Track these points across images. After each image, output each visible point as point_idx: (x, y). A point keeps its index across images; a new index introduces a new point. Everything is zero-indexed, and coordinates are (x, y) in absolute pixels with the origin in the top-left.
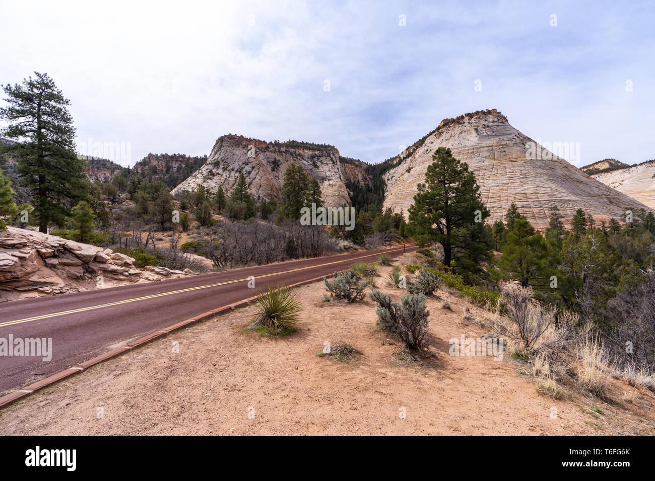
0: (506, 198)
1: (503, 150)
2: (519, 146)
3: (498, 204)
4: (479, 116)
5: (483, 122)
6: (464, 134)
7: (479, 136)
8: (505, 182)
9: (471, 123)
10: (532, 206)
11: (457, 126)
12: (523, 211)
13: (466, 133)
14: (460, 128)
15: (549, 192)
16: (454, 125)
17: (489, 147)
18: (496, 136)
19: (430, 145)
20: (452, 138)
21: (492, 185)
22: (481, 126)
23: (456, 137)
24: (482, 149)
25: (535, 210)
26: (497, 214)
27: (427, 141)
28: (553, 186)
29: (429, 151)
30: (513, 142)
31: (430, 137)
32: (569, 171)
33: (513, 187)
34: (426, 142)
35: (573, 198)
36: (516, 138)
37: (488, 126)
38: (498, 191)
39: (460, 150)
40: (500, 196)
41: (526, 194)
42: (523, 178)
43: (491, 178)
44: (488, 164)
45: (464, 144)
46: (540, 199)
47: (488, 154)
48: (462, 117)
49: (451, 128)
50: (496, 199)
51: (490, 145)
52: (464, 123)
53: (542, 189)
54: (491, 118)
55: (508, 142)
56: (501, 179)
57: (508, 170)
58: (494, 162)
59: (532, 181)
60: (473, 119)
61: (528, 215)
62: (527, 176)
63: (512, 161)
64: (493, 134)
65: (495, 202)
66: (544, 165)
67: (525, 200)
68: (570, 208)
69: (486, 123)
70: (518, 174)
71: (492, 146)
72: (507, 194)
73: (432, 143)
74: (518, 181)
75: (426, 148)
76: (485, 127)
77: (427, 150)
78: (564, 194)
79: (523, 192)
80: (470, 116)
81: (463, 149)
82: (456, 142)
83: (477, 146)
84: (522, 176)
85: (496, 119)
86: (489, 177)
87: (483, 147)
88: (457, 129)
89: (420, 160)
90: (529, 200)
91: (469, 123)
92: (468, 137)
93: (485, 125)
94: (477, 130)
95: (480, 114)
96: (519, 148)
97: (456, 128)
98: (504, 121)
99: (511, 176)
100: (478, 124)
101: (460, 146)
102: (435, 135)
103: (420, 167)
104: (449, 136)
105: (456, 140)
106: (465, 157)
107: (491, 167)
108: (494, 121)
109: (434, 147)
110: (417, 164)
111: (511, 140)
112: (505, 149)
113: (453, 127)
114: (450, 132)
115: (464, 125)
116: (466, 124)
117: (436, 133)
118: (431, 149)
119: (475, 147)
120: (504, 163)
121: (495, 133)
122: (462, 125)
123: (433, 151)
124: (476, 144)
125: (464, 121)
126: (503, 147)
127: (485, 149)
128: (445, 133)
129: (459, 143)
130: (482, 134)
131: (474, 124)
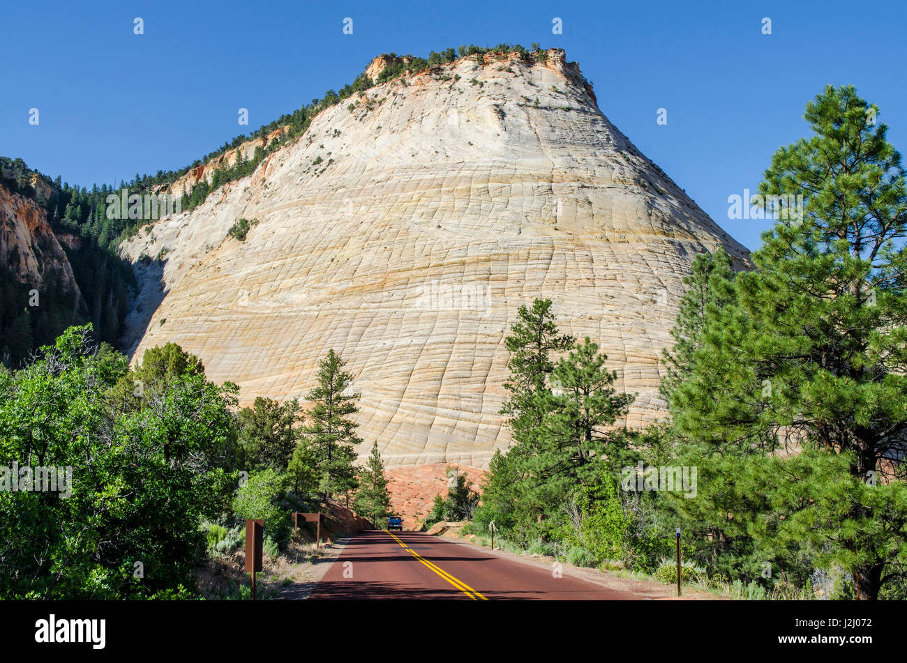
1: (582, 196)
2: (632, 192)
4: (507, 64)
5: (518, 84)
6: (455, 119)
7: (505, 135)
8: (594, 311)
9: (482, 85)
11: (433, 85)
13: (463, 116)
16: (421, 82)
17: (539, 178)
18: (559, 143)
19: (329, 143)
20: (415, 126)
22: (515, 101)
23: (429, 125)
24: (516, 185)
27: (321, 123)
29: (324, 165)
30: (615, 174)
31: (331, 111)
34: (313, 128)
36: (621, 160)
37: (537, 106)
39: (441, 175)
41: (655, 361)
44: (535, 239)
45: (455, 157)
47: (536, 205)
48: (450, 57)
49: (412, 90)
51: (542, 172)
52: (458, 78)
54: (545, 77)
55: (599, 172)
57: (599, 271)
58: (555, 234)
60: (487, 70)
64: (554, 137)
67: (654, 382)
69: (530, 93)
70: (630, 287)
71: (550, 180)
73: (337, 133)
74: (629, 310)
75: (313, 151)
76: (526, 103)
77: (319, 161)
79: (645, 352)
80: (479, 56)
81: (453, 174)
82: (428, 145)
83: (501, 172)
84: (641, 297)
85: (562, 86)
86: (537, 289)
87: (522, 178)
88: (433, 97)
89: (288, 193)
91: (475, 82)
92: (470, 133)
94: (499, 113)
95: (511, 56)
96: (630, 198)
97: (430, 95)
99: (611, 292)
100: (504, 90)
102: (352, 108)
103: (290, 222)
105: (426, 136)
106: (459, 204)
107: (544, 253)
109: (344, 152)
110: (278, 209)
111: (607, 165)
112: (590, 195)
113: (417, 88)
114: (406, 102)
115: (457, 85)
116: (463, 84)
117: (354, 98)
118: (332, 157)
119: (494, 172)
120: (588, 242)
121: (558, 132)
122: (451, 87)
123: (340, 165)
124: (498, 164)
125: (455, 71)
126: (583, 187)
127: (525, 184)
128: (387, 104)
129: (439, 150)
130: (516, 130)
131: (492, 87)
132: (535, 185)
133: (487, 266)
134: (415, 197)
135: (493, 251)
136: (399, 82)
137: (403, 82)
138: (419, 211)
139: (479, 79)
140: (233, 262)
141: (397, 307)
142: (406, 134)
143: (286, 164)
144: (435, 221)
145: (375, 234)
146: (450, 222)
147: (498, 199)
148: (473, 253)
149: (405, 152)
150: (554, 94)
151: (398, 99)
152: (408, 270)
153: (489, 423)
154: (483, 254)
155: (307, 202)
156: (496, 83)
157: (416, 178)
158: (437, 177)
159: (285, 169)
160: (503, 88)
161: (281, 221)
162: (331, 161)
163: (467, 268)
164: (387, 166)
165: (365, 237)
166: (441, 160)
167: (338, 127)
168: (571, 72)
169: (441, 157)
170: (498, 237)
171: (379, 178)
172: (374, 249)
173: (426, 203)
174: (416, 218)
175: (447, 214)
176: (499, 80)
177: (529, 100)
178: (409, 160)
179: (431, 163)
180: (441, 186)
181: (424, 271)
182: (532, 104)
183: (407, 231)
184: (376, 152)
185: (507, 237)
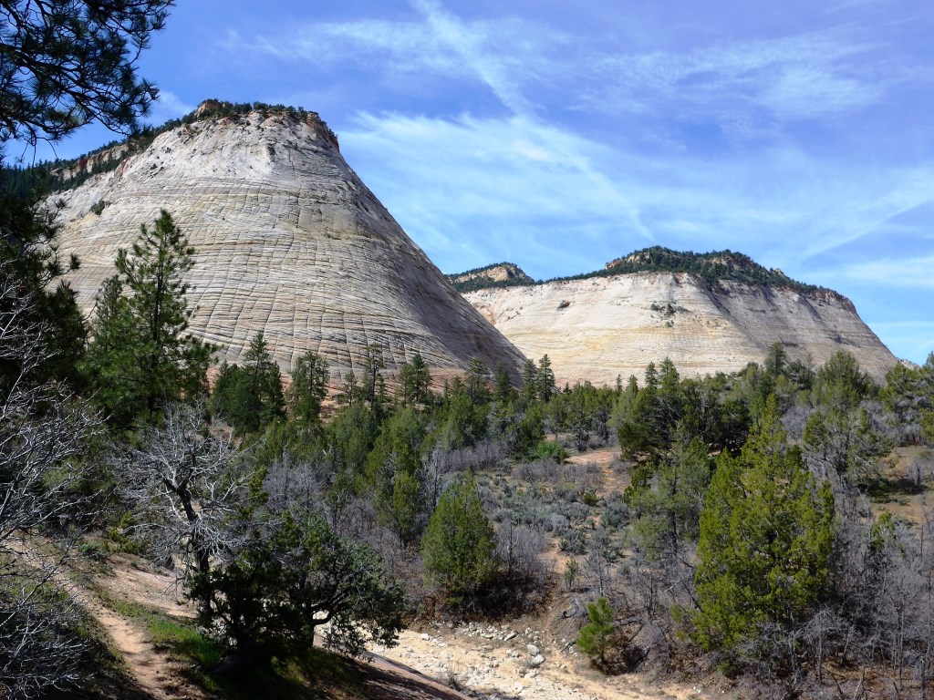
0: (303, 316)
1: (316, 208)
2: (348, 208)
3: (288, 326)
4: (281, 118)
5: (286, 133)
6: (243, 151)
7: (273, 164)
8: (309, 280)
9: (263, 130)
10: (349, 338)
11: (232, 125)
12: (332, 348)
13: (249, 149)
14: (238, 133)
15: (384, 313)
16: (225, 123)
17: (291, 194)
18: (307, 173)
19: (163, 156)
20: (217, 152)
21: (282, 282)
22: (282, 143)
23: (226, 152)
24: (275, 197)
25: (352, 348)
26: (282, 348)
27: (160, 141)
28: (393, 303)
29: (157, 170)
30: (340, 196)
31: (167, 134)
32: (425, 276)
33: (322, 294)
34: (154, 144)
35: (420, 331)
36: (345, 187)
37: (296, 148)
38: (291, 297)
39: (230, 185)
40: (294, 309)
41: (342, 313)
42: (343, 277)
43: (283, 267)
44: (283, 232)
45: (240, 175)
46: (365, 327)
47: (285, 211)
48: (247, 109)
49: (218, 127)
50: (283, 315)
51: (293, 190)
52: (249, 124)
53: (373, 306)
54: (304, 130)
55: (329, 194)
56: (304, 273)
57: (319, 255)
58: (295, 230)
59: (357, 286)
60: (268, 121)
61: (340, 357)
62: (350, 274)
63: (329, 236)
64: (304, 168)
65: (283, 321)
66: (385, 257)
67: (339, 325)
68: (412, 350)
69: (292, 138)
70: (336, 266)
71: (297, 195)
72: (308, 306)
73: (169, 150)
74: (333, 281)
75: (152, 160)
76: (290, 146)
77: (155, 167)
78: (405, 321)
79: (337, 307)
80: (264, 110)
81: (236, 186)
82: (224, 165)
83: (267, 187)
84: (341, 273)
85: (314, 136)
86: (279, 263)
87: (279, 193)
88: (231, 134)
89: (131, 186)
90: (346, 325)
91: (259, 127)
92: (252, 160)
93: (290, 143)
94: (272, 151)
95: (284, 113)
96: (347, 212)
97: (230, 132)
98: (330, 143)
99: (323, 269)
100: (276, 135)
102: (180, 134)
103: (130, 206)
104: (212, 145)
105: (224, 159)
106: (238, 205)
107: (287, 242)
108: (309, 140)
109: (171, 163)
110: (124, 196)
111: (335, 190)
112: (322, 208)
113: (222, 126)
114: (214, 135)
115: (248, 128)
116: (252, 128)
117: (182, 128)
118: (164, 165)
119: (263, 187)
120: (315, 237)
121: (307, 165)
122: (243, 129)
123: (168, 172)
124: (266, 183)
125: (248, 119)
126: (318, 202)
127: (282, 197)
128: (202, 135)
129: (231, 169)
130: (280, 162)
131: (269, 133)
132: (288, 198)
133: (251, 246)
134: (211, 198)
135: (255, 238)
136: (211, 121)
137: (214, 121)
138: (212, 207)
139: (262, 125)
140: (90, 229)
142: (212, 156)
143: (134, 167)
144: (222, 214)
146: (231, 216)
147: (263, 205)
148: (242, 238)
149: (209, 168)
151: (209, 132)
152: (200, 245)
153: (236, 344)
154: (248, 239)
155: (143, 194)
156: (272, 130)
157: (213, 185)
158: (227, 186)
159: (131, 170)
161: (125, 204)
162: (162, 168)
163: (238, 247)
164: (197, 176)
166: (231, 176)
167: (170, 145)
169: (232, 173)
170: (260, 229)
171: (191, 183)
173: (218, 203)
174: (209, 212)
175: (230, 211)
176: (274, 128)
178: (211, 173)
179: (224, 177)
180: (228, 193)
181: (210, 246)
182: (293, 146)
183: (203, 220)
184: (191, 166)
185: (265, 230)
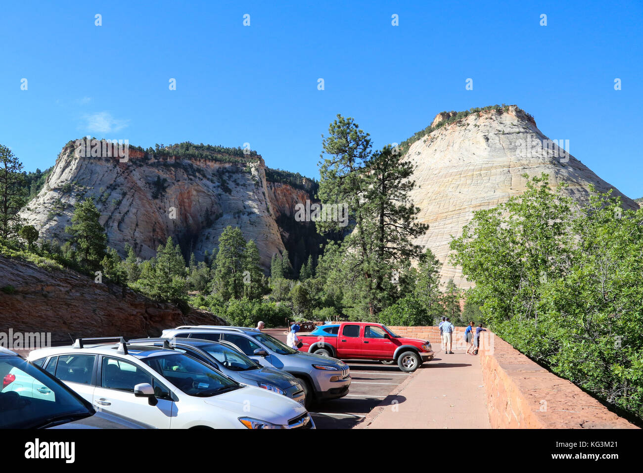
1: (523, 173)
2: (548, 168)
4: (490, 115)
5: (496, 125)
6: (467, 144)
7: (489, 149)
9: (479, 126)
11: (458, 128)
13: (471, 141)
14: (462, 133)
16: (453, 128)
17: (504, 167)
18: (514, 149)
19: (416, 158)
20: (450, 148)
22: (493, 132)
23: (456, 146)
24: (493, 171)
30: (540, 160)
31: (417, 143)
34: (410, 151)
37: (504, 133)
39: (461, 169)
44: (501, 194)
45: (467, 161)
47: (502, 179)
48: (466, 114)
49: (449, 132)
51: (506, 164)
52: (468, 125)
54: (508, 119)
55: (532, 161)
58: (510, 192)
60: (481, 119)
64: (511, 147)
69: (500, 127)
71: (508, 167)
73: (419, 153)
76: (499, 133)
80: (478, 112)
81: (466, 168)
82: (456, 156)
83: (486, 166)
85: (516, 122)
87: (496, 168)
88: (458, 135)
91: (476, 125)
92: (474, 149)
94: (486, 139)
97: (457, 133)
101: (461, 163)
102: (425, 141)
104: (446, 144)
105: (455, 152)
106: (469, 182)
109: (422, 162)
112: (527, 172)
113: (451, 131)
114: (446, 138)
115: (469, 127)
116: (471, 127)
117: (426, 137)
118: (417, 164)
119: (484, 166)
121: (513, 144)
122: (465, 129)
123: (420, 168)
124: (485, 162)
125: (467, 121)
126: (524, 168)
127: (498, 170)
128: (439, 139)
129: (460, 158)
130: (494, 146)
131: (483, 127)
132: (502, 170)
133: (480, 208)
134: (450, 180)
135: (483, 202)
136: (443, 129)
137: (445, 128)
138: (452, 186)
139: (478, 124)
141: (442, 228)
142: (447, 152)
144: (458, 190)
145: (433, 198)
146: (464, 190)
147: (485, 178)
148: (474, 203)
149: (446, 160)
150: (512, 126)
151: (443, 137)
152: (447, 212)
154: (478, 203)
156: (485, 125)
157: (451, 171)
158: (459, 170)
160: (488, 127)
162: (417, 166)
164: (439, 167)
165: (429, 199)
167: (420, 150)
168: (520, 114)
169: (462, 160)
170: (485, 195)
171: (436, 172)
172: (433, 204)
173: (454, 182)
174: (450, 190)
175: (463, 186)
176: (486, 124)
177: (500, 131)
178: (448, 164)
179: (457, 164)
180: (461, 174)
181: (453, 212)
182: (501, 133)
183: (447, 196)
184: (435, 161)
185: (488, 195)
